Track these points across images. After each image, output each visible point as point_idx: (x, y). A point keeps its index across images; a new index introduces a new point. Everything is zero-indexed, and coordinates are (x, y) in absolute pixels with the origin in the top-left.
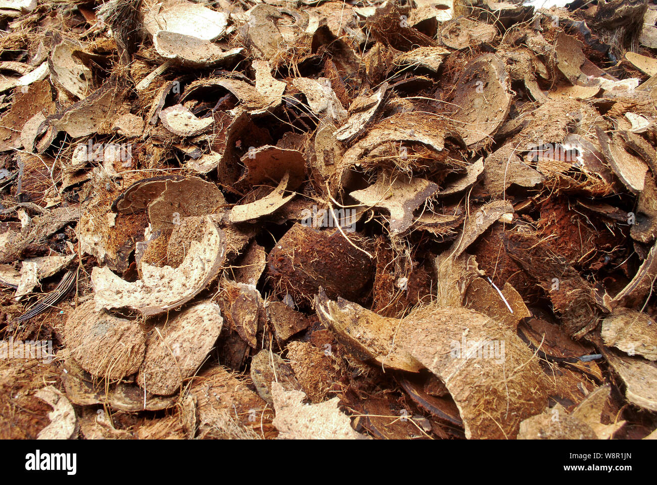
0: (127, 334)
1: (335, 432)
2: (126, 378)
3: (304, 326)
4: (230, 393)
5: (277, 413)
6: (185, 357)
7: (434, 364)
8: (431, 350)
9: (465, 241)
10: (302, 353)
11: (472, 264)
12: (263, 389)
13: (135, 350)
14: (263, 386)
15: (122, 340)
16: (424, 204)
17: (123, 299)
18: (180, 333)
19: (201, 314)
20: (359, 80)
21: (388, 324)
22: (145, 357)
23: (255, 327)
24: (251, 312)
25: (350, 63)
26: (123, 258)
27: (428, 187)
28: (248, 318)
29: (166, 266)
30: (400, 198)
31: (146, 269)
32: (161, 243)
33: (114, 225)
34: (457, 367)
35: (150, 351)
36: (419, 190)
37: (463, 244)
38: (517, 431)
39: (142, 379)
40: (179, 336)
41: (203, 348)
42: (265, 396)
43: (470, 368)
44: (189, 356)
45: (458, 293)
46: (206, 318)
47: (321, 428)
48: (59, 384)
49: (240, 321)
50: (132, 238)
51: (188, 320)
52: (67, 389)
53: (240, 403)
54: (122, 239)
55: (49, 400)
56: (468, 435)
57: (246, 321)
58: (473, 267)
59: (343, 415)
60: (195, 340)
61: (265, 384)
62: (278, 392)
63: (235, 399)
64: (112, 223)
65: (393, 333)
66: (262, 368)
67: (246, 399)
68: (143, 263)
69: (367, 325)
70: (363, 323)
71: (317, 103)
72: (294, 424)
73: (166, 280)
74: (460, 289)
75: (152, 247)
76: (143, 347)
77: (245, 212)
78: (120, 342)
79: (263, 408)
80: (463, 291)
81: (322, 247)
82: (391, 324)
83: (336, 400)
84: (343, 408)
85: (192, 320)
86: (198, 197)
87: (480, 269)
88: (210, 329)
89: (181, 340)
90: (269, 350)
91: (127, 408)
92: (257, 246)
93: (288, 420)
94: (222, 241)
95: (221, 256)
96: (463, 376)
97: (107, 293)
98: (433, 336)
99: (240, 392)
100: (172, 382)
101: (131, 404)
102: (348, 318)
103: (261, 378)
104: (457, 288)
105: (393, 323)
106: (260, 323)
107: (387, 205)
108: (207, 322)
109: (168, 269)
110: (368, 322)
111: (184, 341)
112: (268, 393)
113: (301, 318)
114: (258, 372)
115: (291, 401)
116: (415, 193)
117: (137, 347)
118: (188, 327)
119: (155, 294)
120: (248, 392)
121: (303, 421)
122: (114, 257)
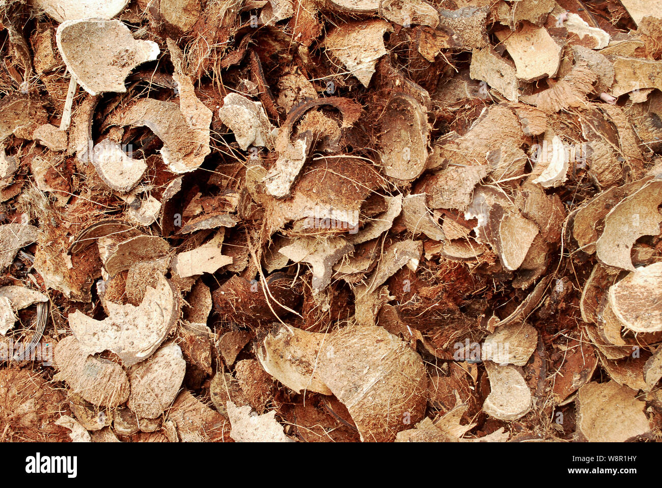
0: (114, 376)
1: (273, 438)
2: (120, 406)
3: (247, 341)
4: (198, 416)
5: (232, 427)
6: (162, 394)
7: (341, 396)
8: (340, 385)
9: (377, 281)
10: (247, 373)
11: (384, 293)
12: (221, 407)
13: (123, 388)
14: (221, 405)
15: (110, 381)
16: (342, 259)
17: (101, 340)
18: (155, 375)
19: (169, 359)
20: (290, 56)
21: (314, 339)
22: (130, 391)
23: (210, 360)
24: (205, 351)
25: (279, 41)
26: (86, 293)
27: (346, 247)
28: (203, 355)
29: (127, 305)
30: (322, 254)
31: (110, 307)
32: (118, 281)
33: (72, 267)
34: (356, 399)
35: (133, 386)
36: (338, 247)
37: (375, 283)
38: (395, 438)
39: (132, 405)
40: (154, 378)
41: (175, 387)
42: (223, 412)
43: (365, 400)
44: (165, 394)
45: (371, 316)
46: (172, 363)
47: (264, 435)
48: (70, 413)
49: (198, 358)
50: (91, 275)
51: (159, 364)
52: (78, 417)
53: (206, 423)
54: (82, 278)
55: (67, 426)
56: (362, 440)
57: (203, 358)
58: (385, 295)
59: (279, 424)
60: (168, 381)
61: (222, 403)
62: (231, 409)
63: (203, 420)
64: (70, 265)
65: (318, 347)
66: (218, 391)
67: (210, 419)
68: (107, 302)
69: (297, 343)
70: (294, 343)
71: (245, 138)
72: (245, 433)
73: (130, 317)
74: (373, 312)
75: (112, 287)
76: (128, 384)
77: (190, 261)
78: (110, 382)
79: (222, 423)
80: (375, 313)
81: (258, 296)
82: (316, 339)
83: (273, 413)
84: (278, 418)
85: (162, 364)
86: (145, 245)
87: (390, 295)
88: (177, 372)
89: (156, 381)
90: (222, 372)
91: (128, 433)
92: (202, 284)
93: (241, 430)
94: (175, 296)
95: (176, 309)
96: (360, 405)
97: (86, 338)
98: (343, 373)
99: (205, 414)
100: (155, 411)
101: (129, 428)
102: (282, 342)
103: (218, 398)
104: (371, 311)
105: (318, 338)
106: (214, 358)
107: (311, 260)
108: (173, 366)
109: (129, 307)
110: (298, 341)
111: (159, 382)
112: (224, 409)
113: (244, 336)
114: (216, 394)
115: (242, 415)
116: (335, 250)
117: (124, 385)
118: (160, 371)
119: (124, 333)
120: (211, 412)
121: (250, 430)
122: (79, 293)
